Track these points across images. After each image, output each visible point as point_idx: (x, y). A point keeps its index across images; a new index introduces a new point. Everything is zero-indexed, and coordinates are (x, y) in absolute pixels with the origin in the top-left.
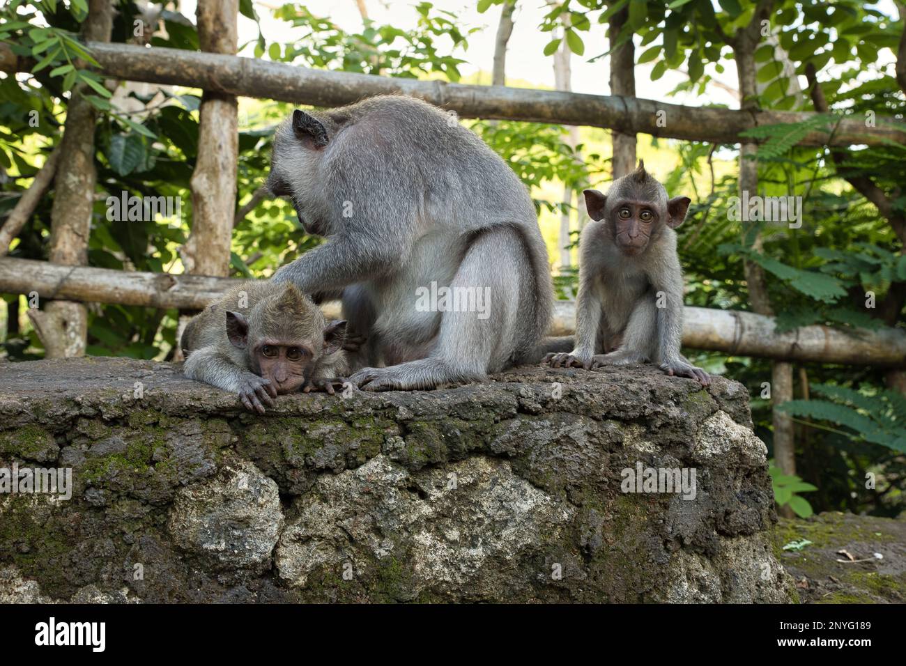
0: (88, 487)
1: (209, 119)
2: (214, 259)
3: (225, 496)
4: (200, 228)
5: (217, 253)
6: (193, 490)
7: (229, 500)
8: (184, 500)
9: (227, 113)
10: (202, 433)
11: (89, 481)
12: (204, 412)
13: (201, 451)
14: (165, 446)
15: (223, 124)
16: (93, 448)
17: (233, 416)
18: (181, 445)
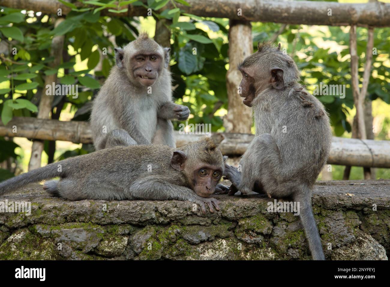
0: (289, 248)
1: (236, 37)
2: (245, 123)
3: (361, 254)
4: (235, 103)
5: (246, 119)
6: (343, 250)
7: (363, 256)
8: (339, 256)
9: (247, 33)
10: (344, 219)
11: (290, 245)
12: (345, 207)
13: (346, 229)
14: (325, 226)
15: (245, 39)
16: (289, 227)
17: (360, 209)
18: (334, 225)
